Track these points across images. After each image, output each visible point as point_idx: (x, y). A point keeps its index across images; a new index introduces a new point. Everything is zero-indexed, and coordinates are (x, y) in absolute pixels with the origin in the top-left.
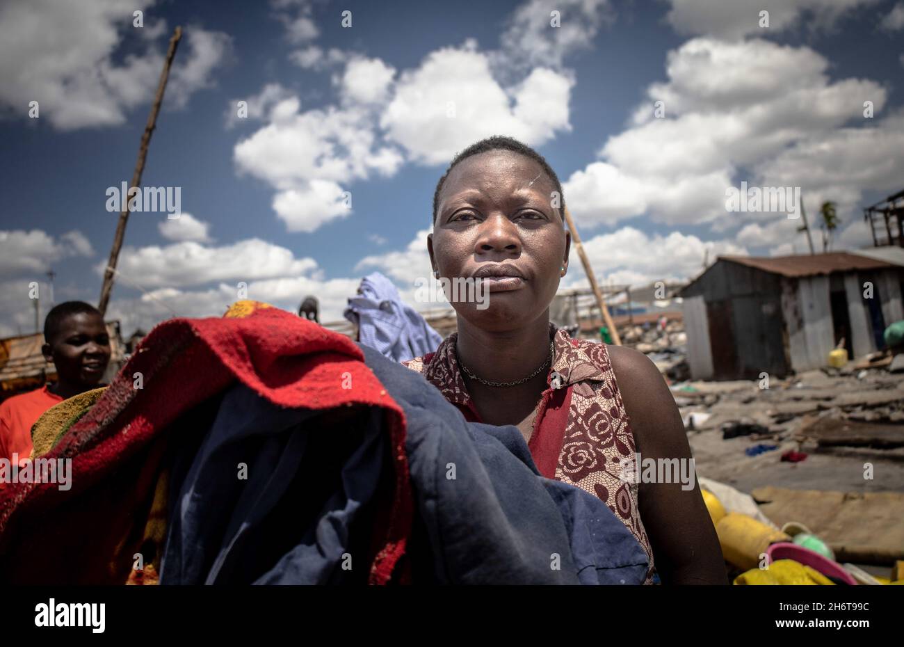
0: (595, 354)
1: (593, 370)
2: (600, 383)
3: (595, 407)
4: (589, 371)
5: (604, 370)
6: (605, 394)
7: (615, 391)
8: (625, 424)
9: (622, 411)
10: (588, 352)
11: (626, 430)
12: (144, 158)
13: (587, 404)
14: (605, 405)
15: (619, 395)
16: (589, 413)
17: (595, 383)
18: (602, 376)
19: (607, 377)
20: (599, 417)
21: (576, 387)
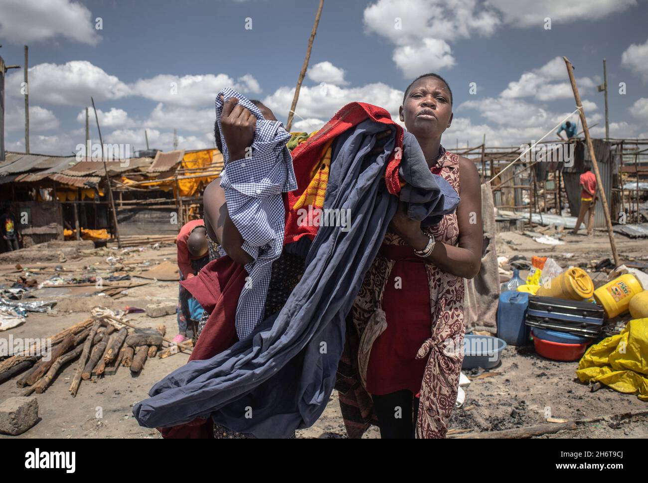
0: (454, 158)
1: (451, 164)
2: (453, 168)
3: (449, 176)
4: (449, 164)
5: (455, 164)
6: (454, 173)
7: (457, 172)
8: (458, 184)
9: (458, 180)
10: (451, 157)
11: (458, 186)
12: (310, 51)
13: (447, 175)
14: (452, 176)
15: (458, 174)
16: (447, 178)
17: (451, 168)
18: (454, 166)
19: (456, 167)
20: (450, 180)
21: (444, 169)
